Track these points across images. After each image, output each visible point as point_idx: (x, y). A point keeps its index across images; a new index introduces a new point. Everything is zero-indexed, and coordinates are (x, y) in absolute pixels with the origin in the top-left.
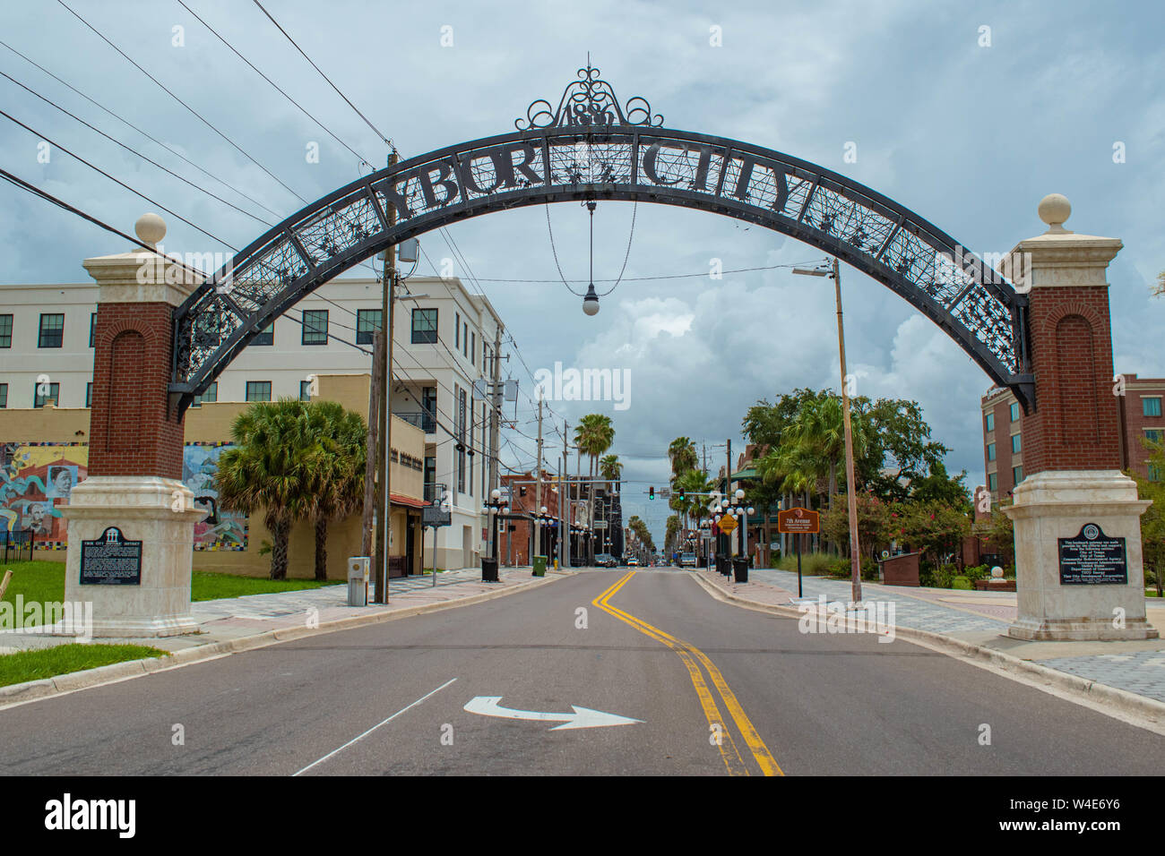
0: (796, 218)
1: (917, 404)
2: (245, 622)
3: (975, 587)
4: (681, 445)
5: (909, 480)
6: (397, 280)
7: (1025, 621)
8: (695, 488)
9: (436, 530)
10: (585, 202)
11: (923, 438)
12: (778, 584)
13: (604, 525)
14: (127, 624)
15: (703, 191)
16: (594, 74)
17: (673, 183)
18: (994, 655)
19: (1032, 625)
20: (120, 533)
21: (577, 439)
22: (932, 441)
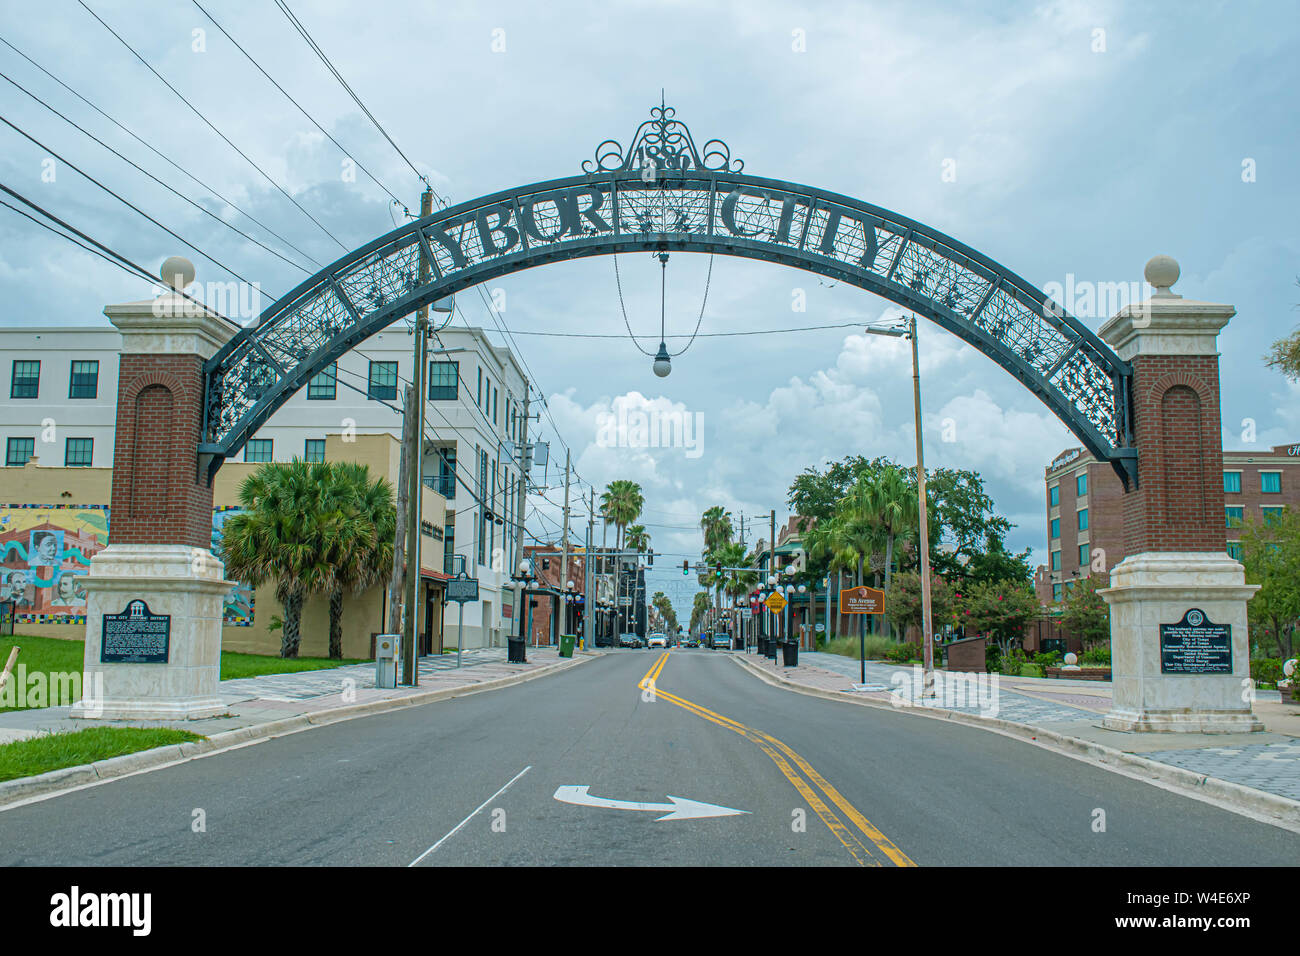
0: (885, 275)
1: (978, 475)
2: (273, 705)
3: (1045, 674)
4: (715, 515)
5: (968, 558)
6: (430, 332)
7: (1121, 712)
8: (733, 562)
9: (461, 605)
10: (657, 253)
11: (985, 512)
12: (833, 669)
13: (627, 601)
14: (153, 706)
15: (785, 244)
16: (668, 115)
17: (753, 235)
18: (1091, 747)
19: (1129, 716)
20: (146, 605)
21: (602, 507)
22: (995, 516)
